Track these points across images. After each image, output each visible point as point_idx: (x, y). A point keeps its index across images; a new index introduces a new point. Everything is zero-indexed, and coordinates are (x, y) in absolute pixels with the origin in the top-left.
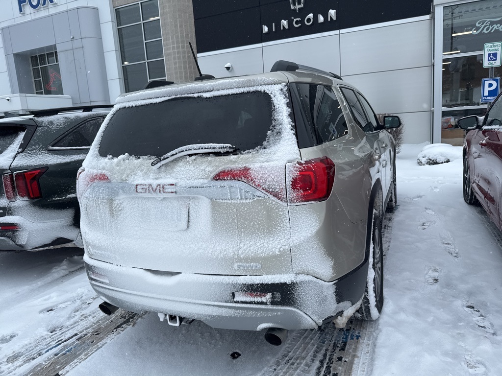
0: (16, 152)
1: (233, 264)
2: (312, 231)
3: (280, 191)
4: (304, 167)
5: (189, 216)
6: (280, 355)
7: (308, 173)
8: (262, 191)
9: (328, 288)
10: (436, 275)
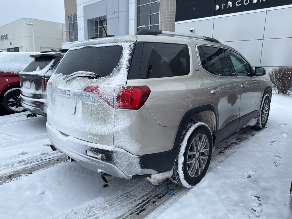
0: (49, 69)
1: (87, 136)
2: (126, 125)
3: (110, 101)
4: (125, 90)
5: (76, 108)
6: (126, 192)
7: (127, 93)
8: (102, 99)
9: (134, 158)
10: (251, 173)
